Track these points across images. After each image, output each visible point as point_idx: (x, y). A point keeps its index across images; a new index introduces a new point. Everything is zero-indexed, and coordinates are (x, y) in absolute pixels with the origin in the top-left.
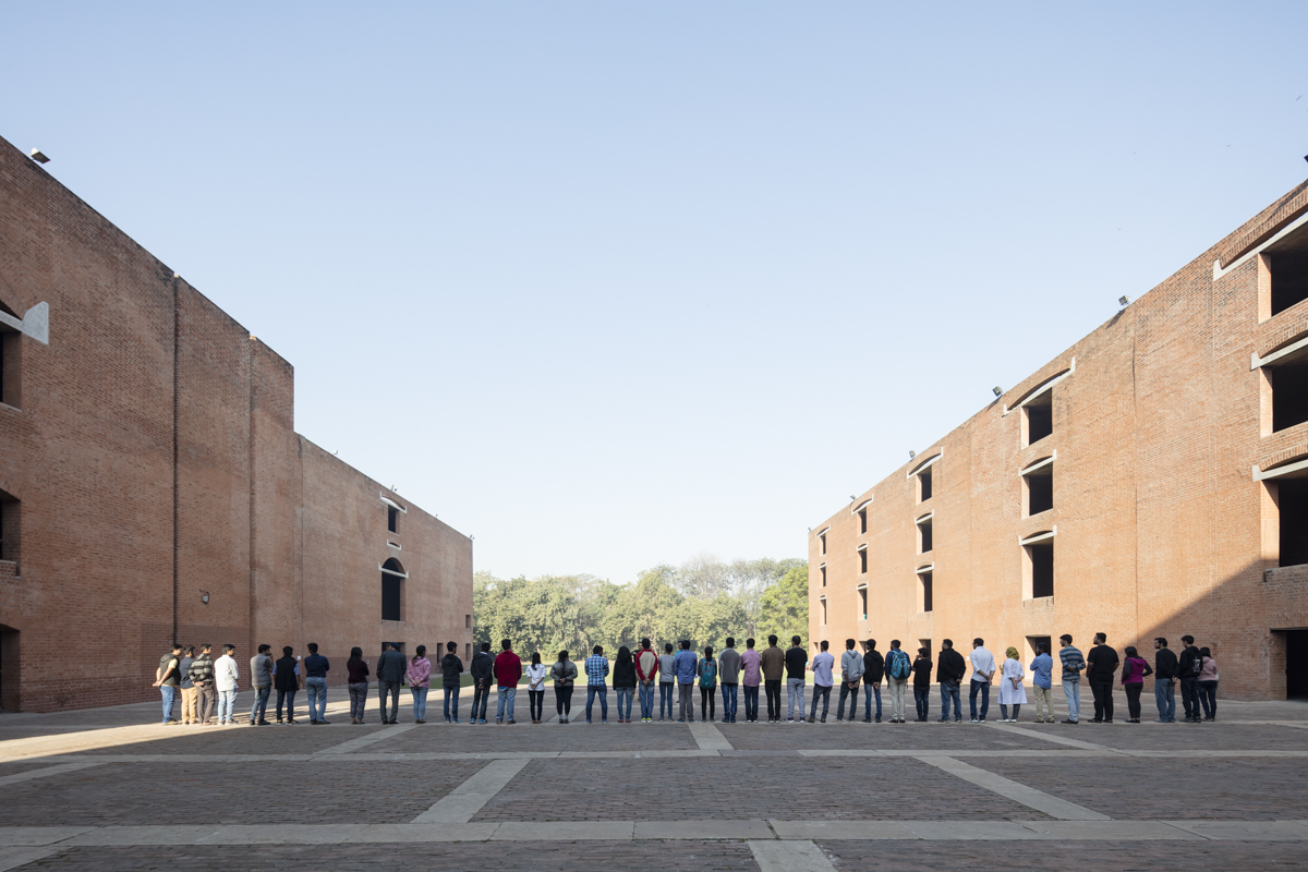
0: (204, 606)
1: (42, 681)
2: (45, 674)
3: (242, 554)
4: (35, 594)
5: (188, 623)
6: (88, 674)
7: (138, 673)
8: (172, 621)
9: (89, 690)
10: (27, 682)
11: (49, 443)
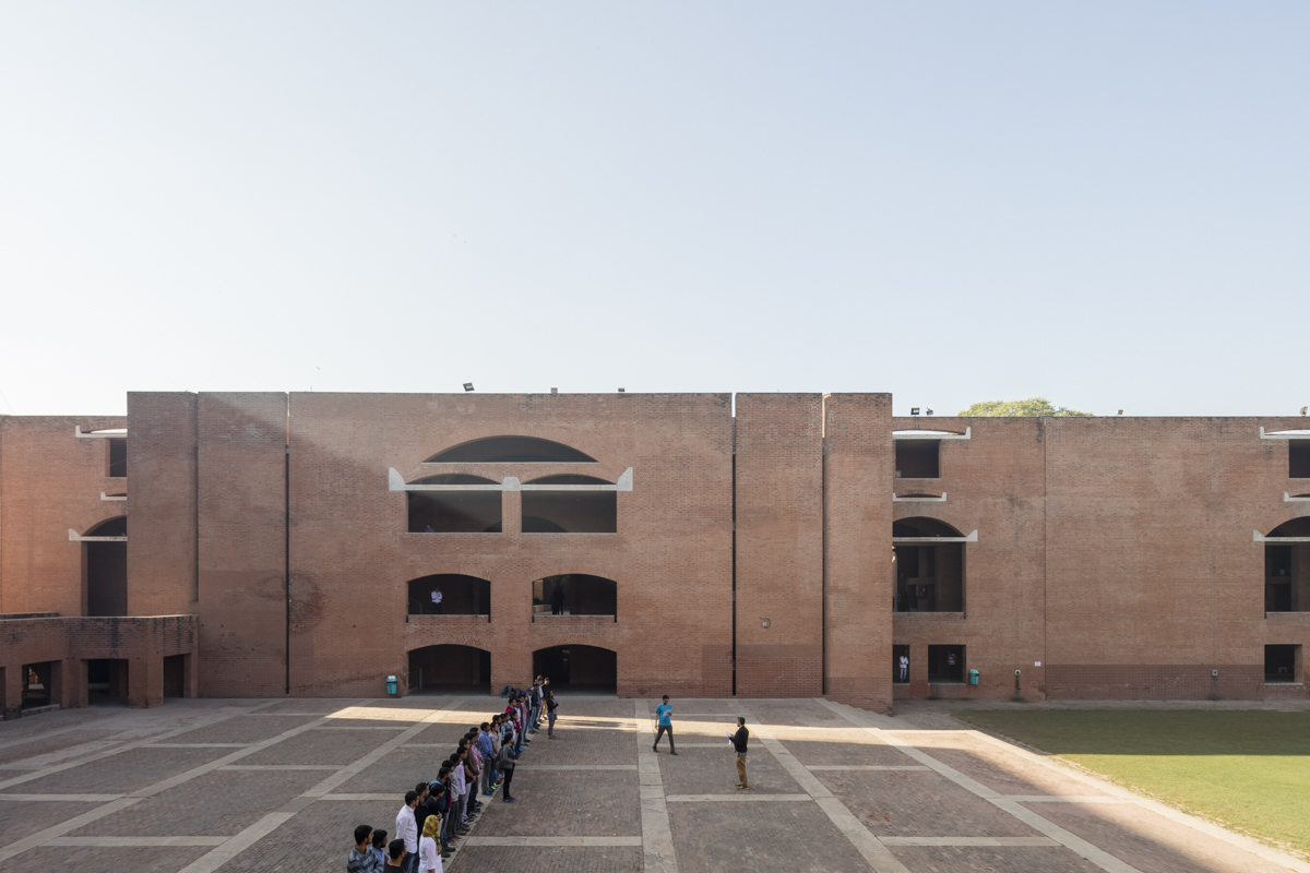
0: (764, 630)
1: (630, 680)
2: (632, 676)
3: (811, 583)
4: (626, 632)
5: (747, 643)
6: (660, 677)
7: (700, 678)
8: (731, 642)
9: (661, 687)
10: (621, 680)
11: (634, 546)
